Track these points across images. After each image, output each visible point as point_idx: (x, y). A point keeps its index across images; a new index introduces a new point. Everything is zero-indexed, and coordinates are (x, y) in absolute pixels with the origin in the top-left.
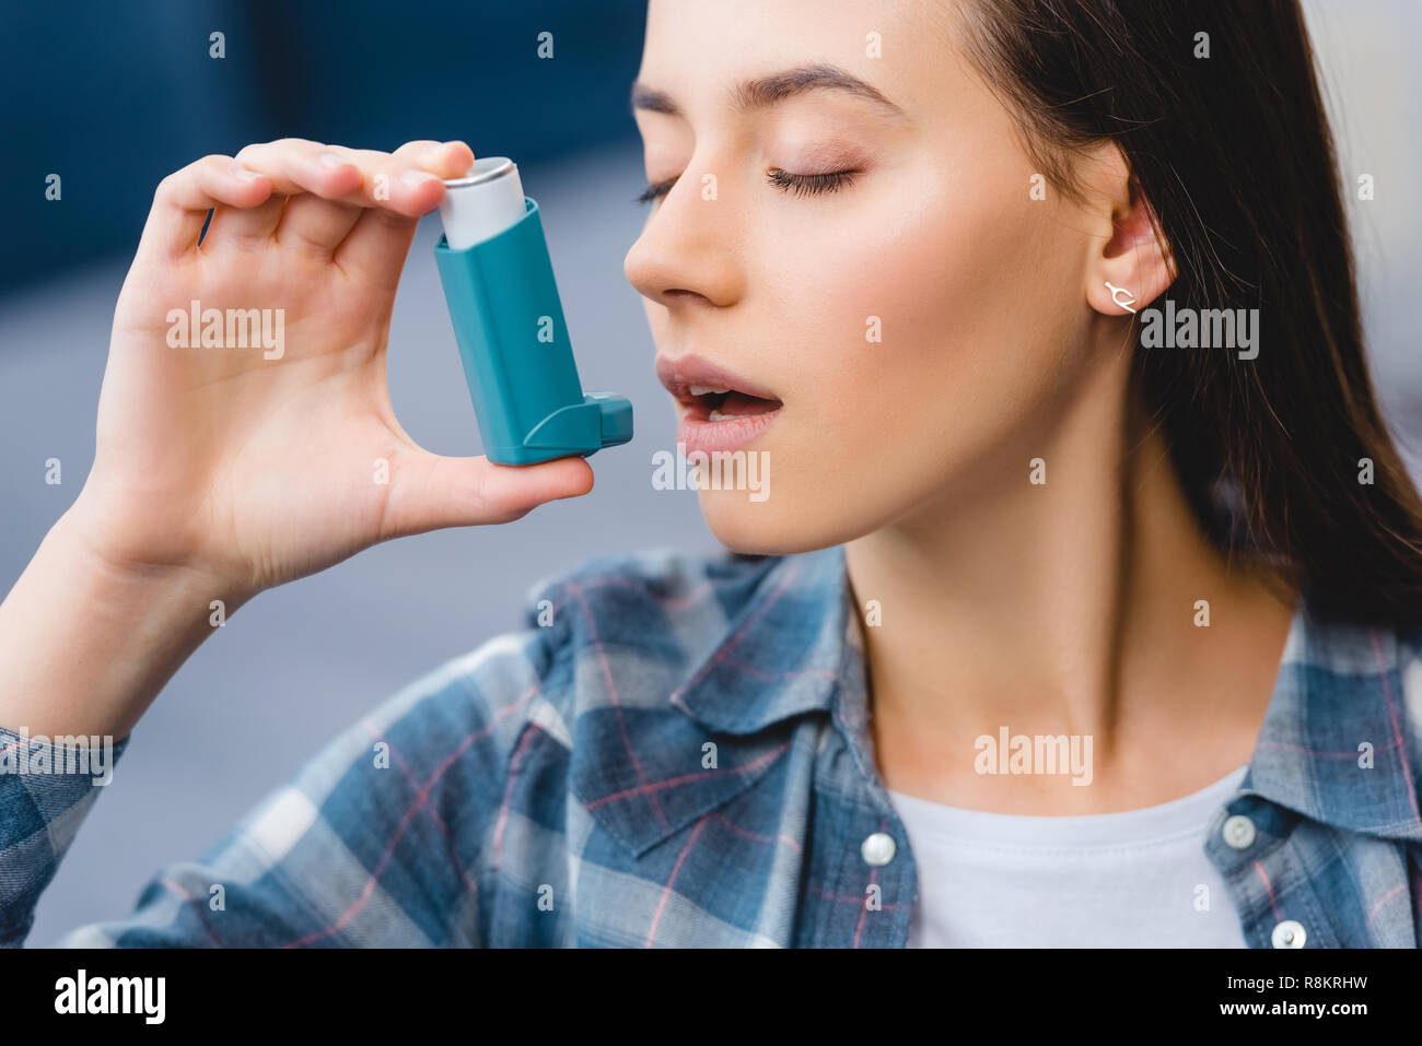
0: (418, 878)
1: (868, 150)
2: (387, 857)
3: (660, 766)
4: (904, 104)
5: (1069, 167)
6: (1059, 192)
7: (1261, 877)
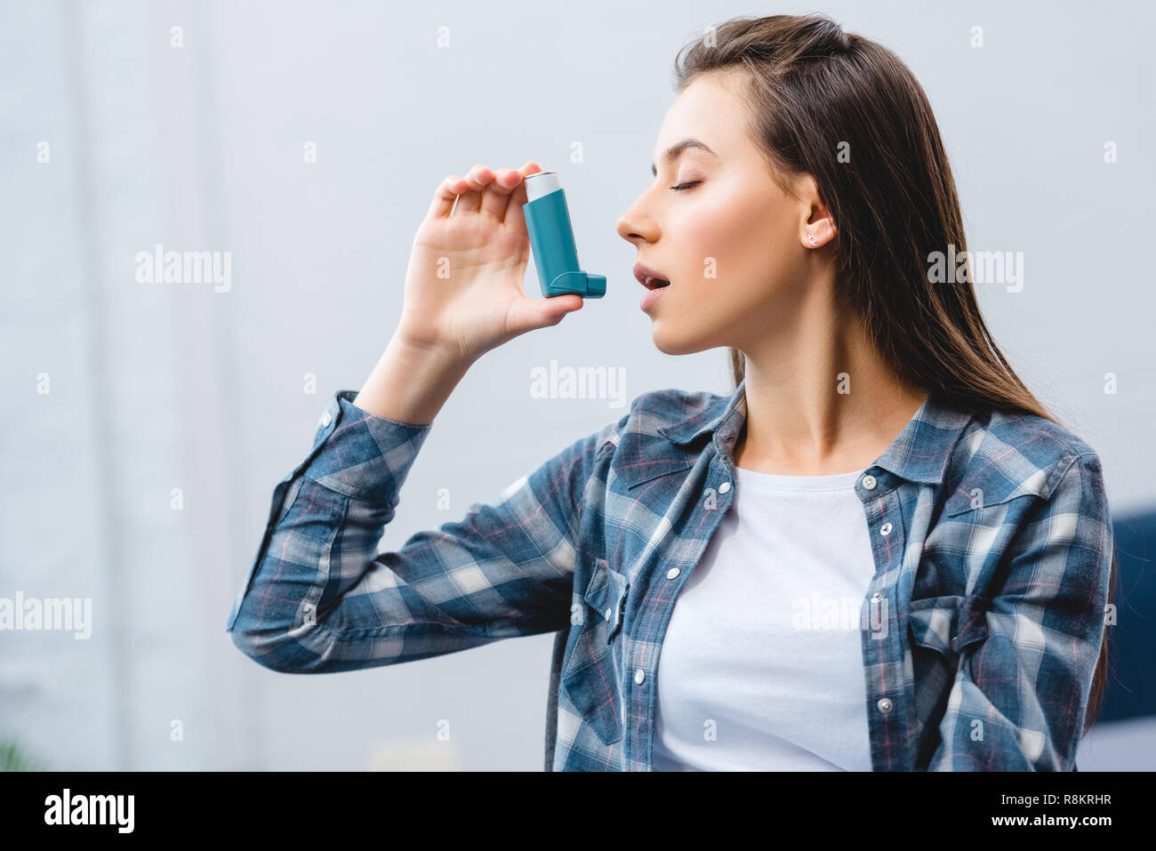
0: (558, 506)
1: (705, 173)
2: (548, 497)
3: (650, 456)
4: (718, 153)
5: (791, 184)
6: (786, 194)
7: (879, 504)
